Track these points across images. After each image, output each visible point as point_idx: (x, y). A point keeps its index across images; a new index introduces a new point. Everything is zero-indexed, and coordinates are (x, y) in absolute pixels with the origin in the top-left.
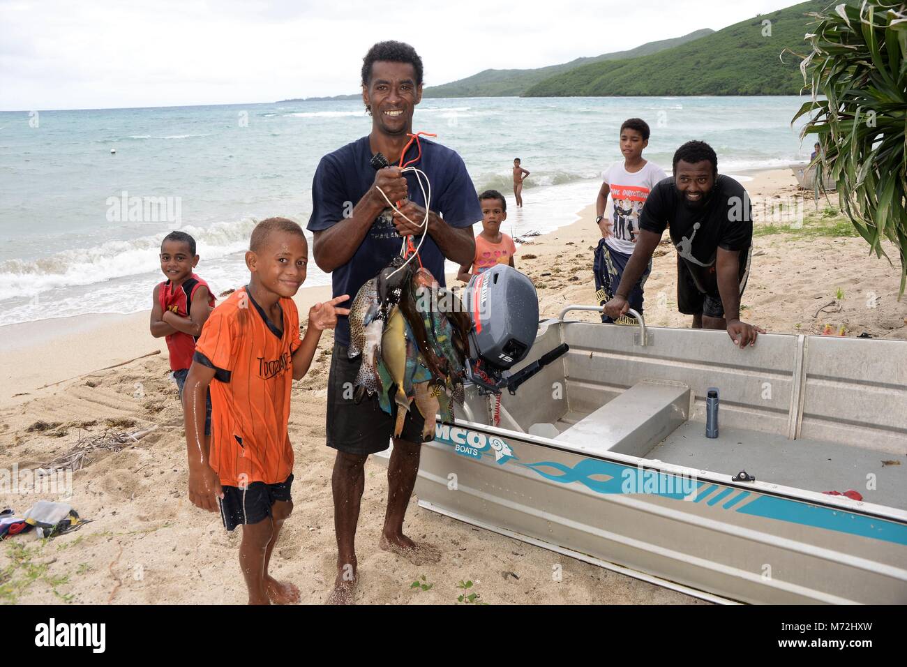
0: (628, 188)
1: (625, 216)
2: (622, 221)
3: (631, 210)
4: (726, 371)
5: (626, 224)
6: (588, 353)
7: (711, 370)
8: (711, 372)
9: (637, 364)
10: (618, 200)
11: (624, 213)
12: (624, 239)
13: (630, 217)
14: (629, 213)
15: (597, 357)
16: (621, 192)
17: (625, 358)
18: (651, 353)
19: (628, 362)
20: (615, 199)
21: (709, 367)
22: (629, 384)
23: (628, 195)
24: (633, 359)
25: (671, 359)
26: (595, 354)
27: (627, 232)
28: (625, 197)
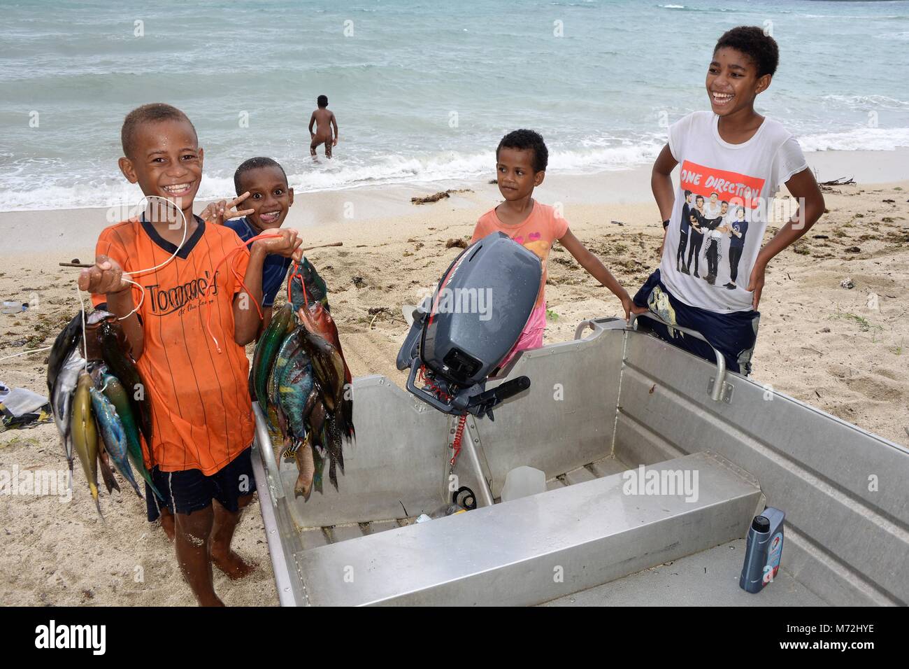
0: (719, 174)
1: (704, 230)
2: (697, 239)
3: (719, 221)
4: (822, 487)
5: (705, 245)
6: (650, 383)
7: (800, 475)
8: (798, 477)
9: (704, 423)
10: (693, 196)
11: (704, 222)
12: (696, 274)
13: (716, 234)
14: (714, 224)
15: (658, 395)
16: (702, 180)
17: (692, 408)
18: (725, 415)
19: (694, 416)
20: (687, 193)
21: (799, 469)
22: (687, 450)
23: (718, 187)
24: (701, 414)
25: (750, 435)
26: (659, 388)
27: (704, 263)
28: (710, 192)
